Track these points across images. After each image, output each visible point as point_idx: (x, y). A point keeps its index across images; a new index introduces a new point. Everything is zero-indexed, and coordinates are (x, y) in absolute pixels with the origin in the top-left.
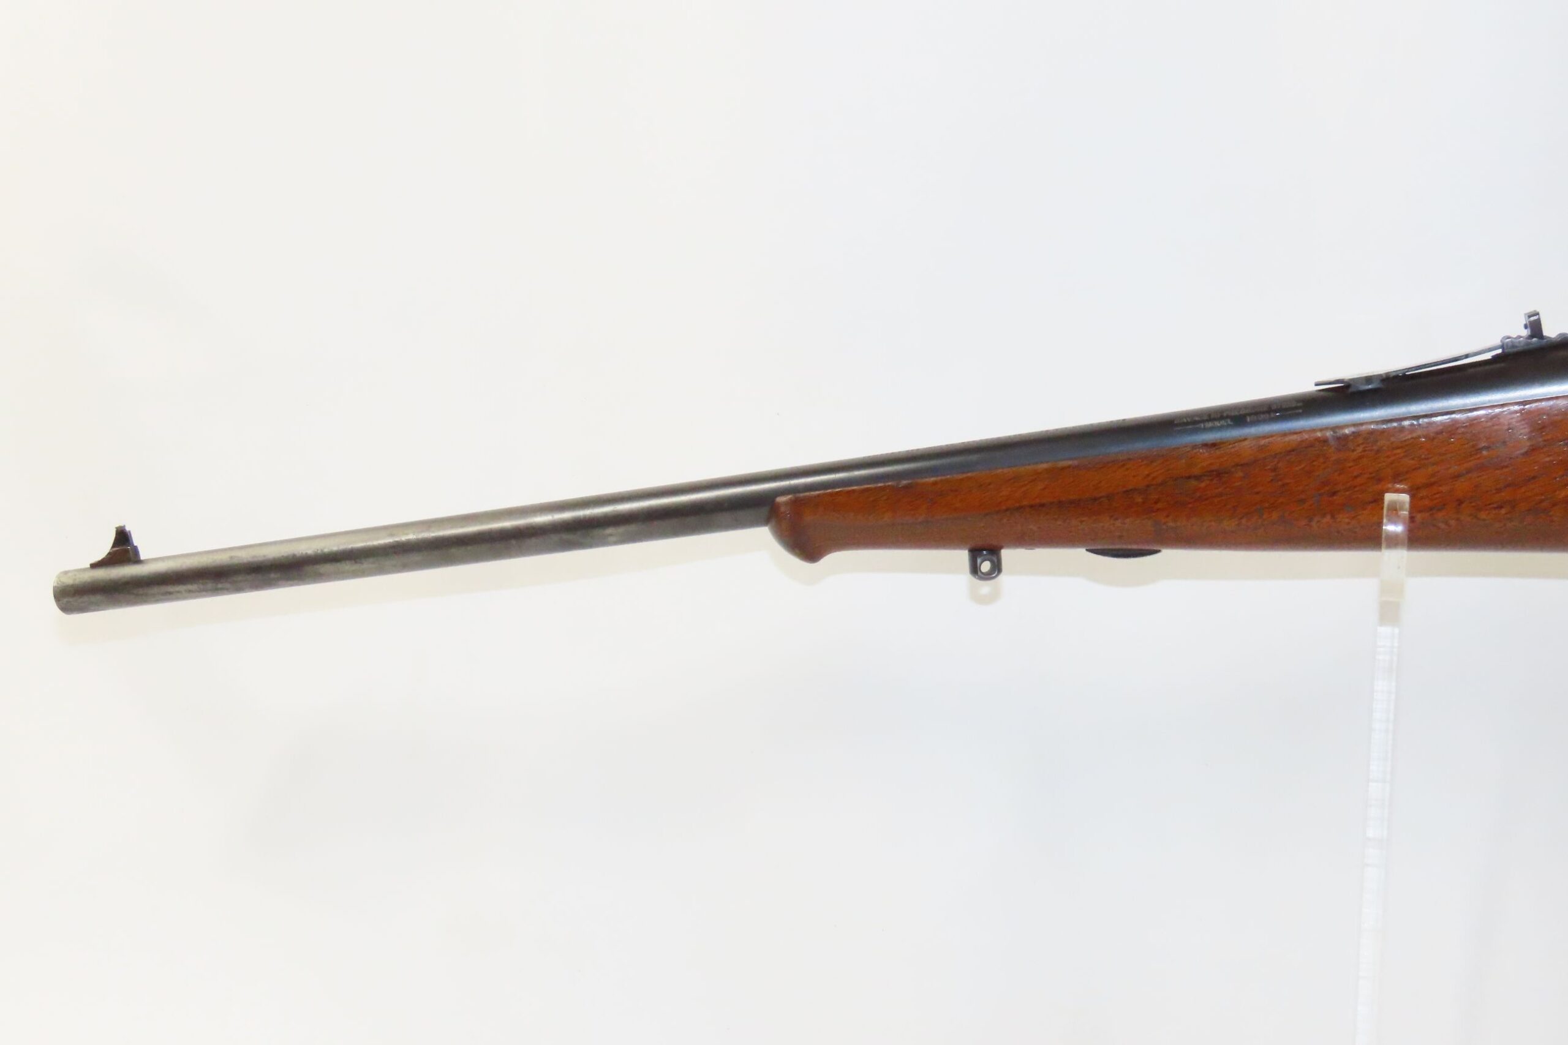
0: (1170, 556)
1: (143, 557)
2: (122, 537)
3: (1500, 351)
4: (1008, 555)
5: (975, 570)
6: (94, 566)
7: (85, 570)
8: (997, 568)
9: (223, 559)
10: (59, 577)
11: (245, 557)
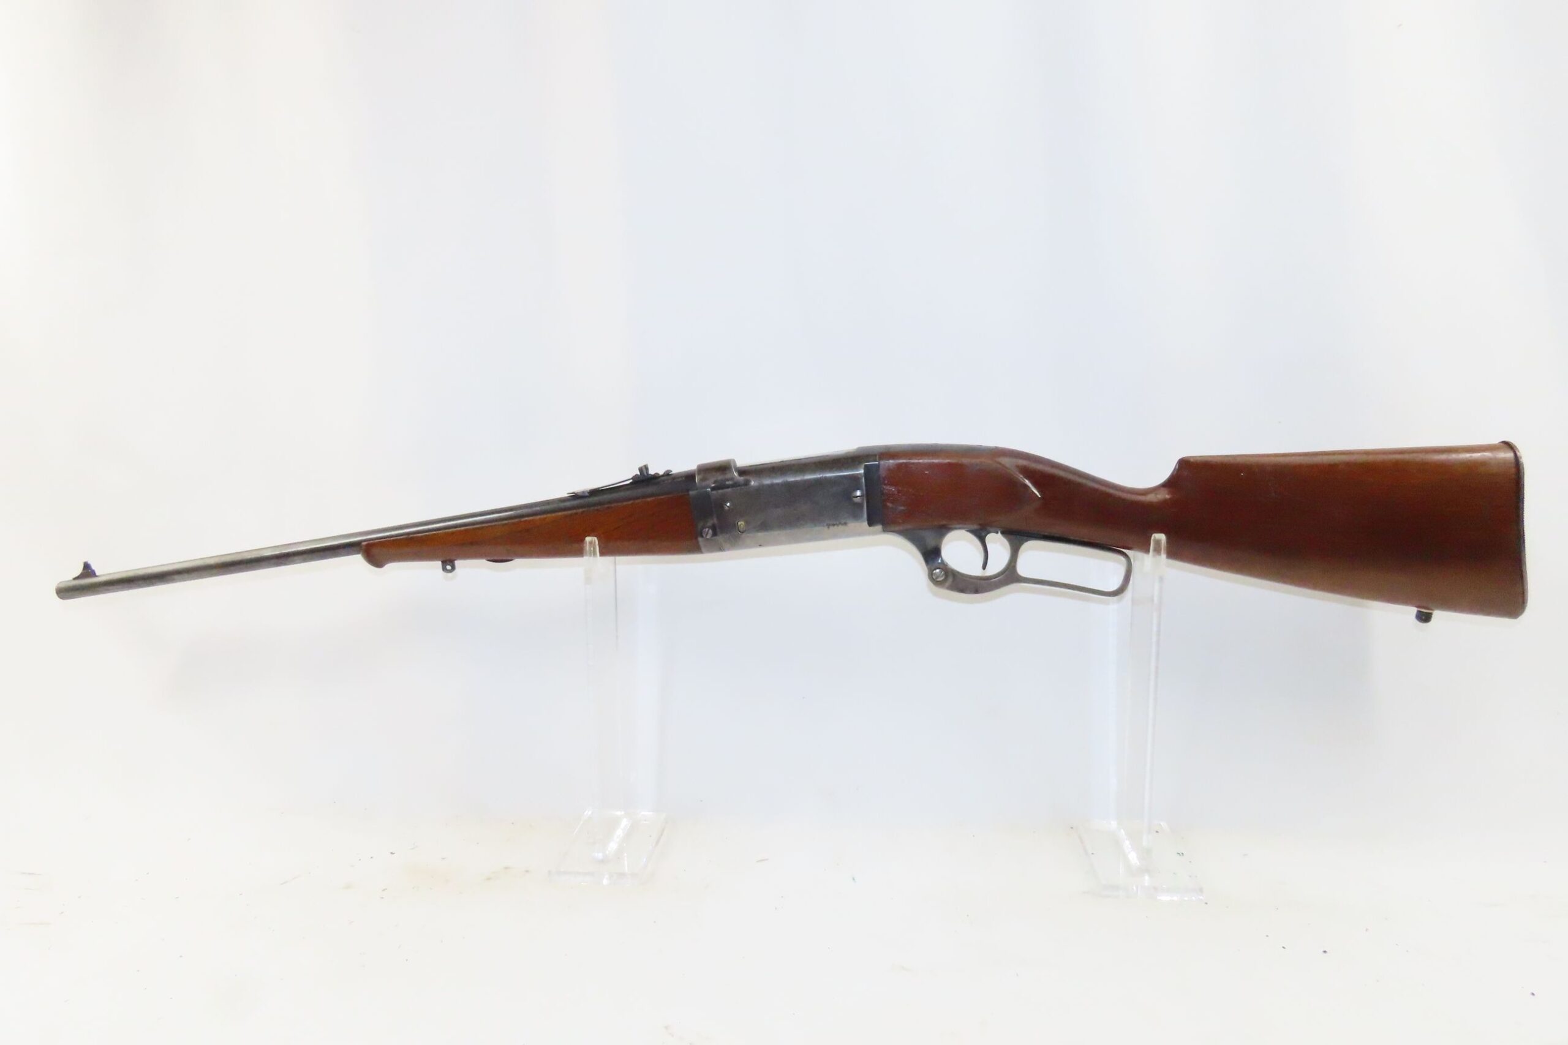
0: (518, 562)
1: (97, 574)
2: (87, 566)
3: (631, 481)
4: (457, 563)
5: (444, 569)
6: (75, 579)
7: (71, 581)
8: (453, 568)
9: (131, 574)
10: (58, 584)
11: (141, 573)
